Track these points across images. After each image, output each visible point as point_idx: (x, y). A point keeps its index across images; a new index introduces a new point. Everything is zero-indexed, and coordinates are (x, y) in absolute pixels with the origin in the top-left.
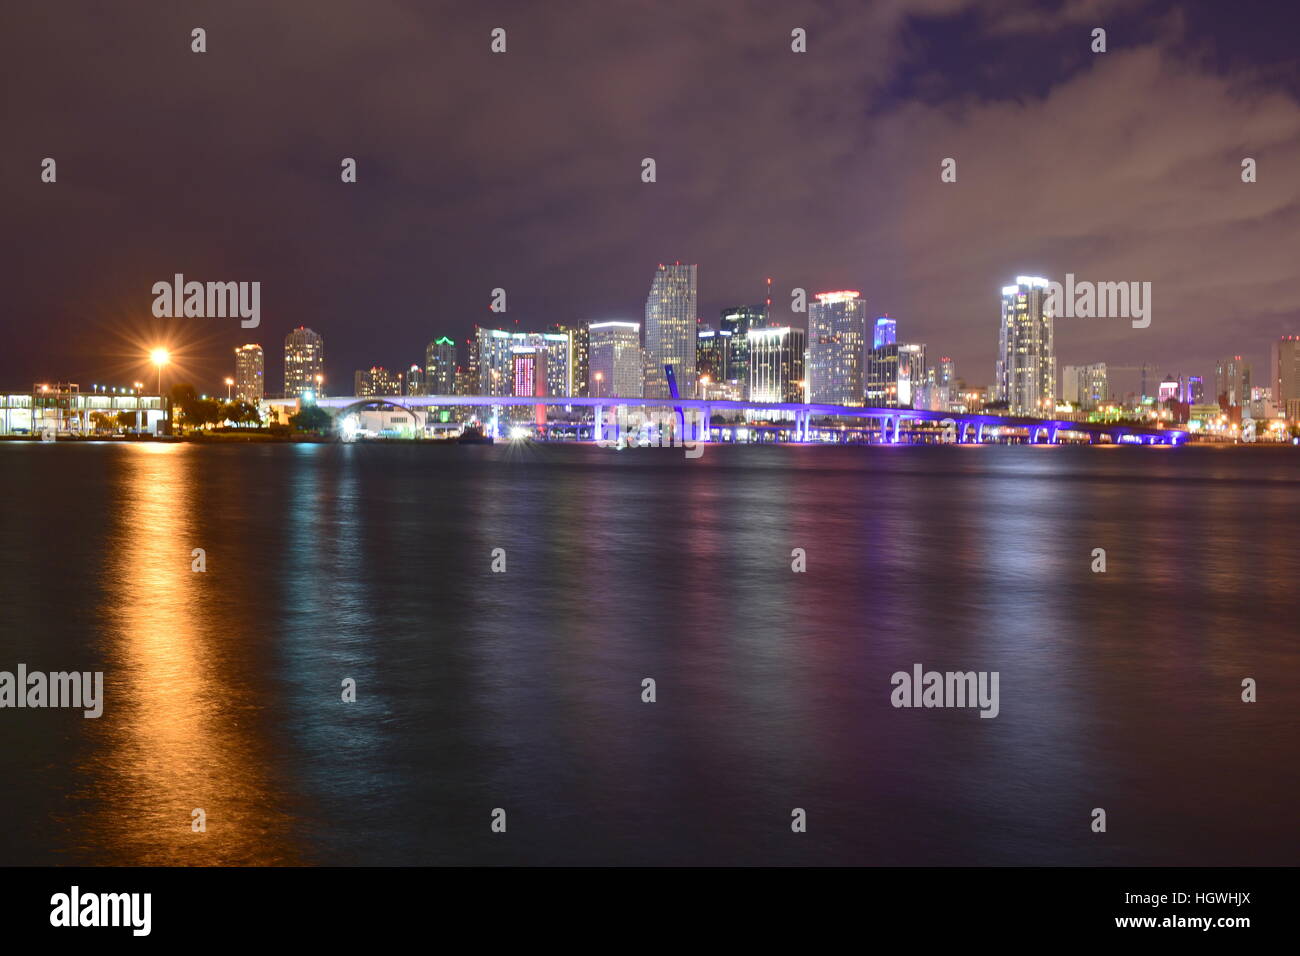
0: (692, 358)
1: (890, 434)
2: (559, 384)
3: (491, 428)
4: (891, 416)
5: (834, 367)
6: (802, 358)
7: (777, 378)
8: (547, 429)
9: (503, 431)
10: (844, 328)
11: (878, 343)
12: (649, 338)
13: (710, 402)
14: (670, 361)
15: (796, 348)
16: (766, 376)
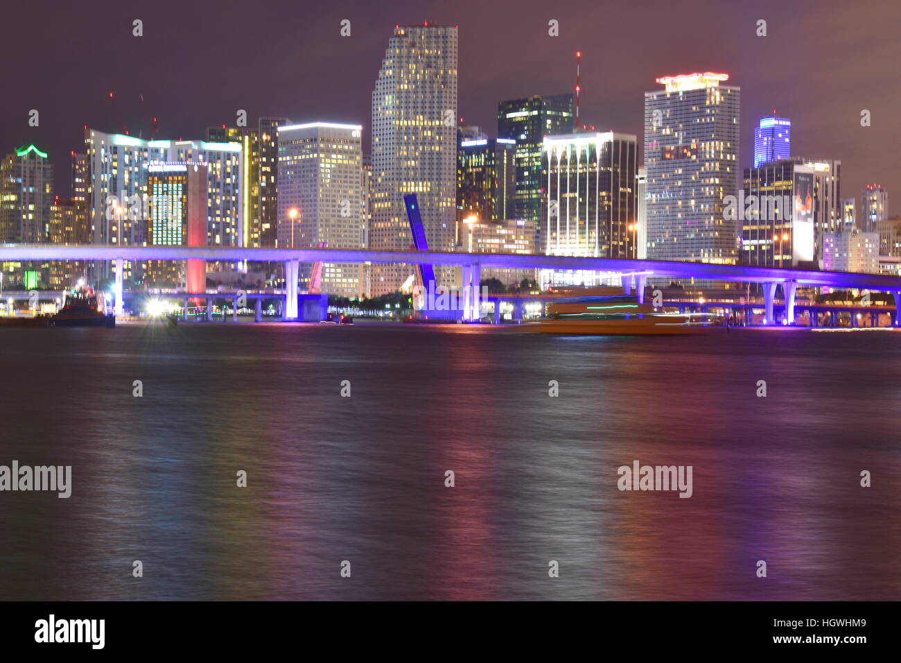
0: (450, 184)
1: (780, 310)
2: (228, 225)
3: (112, 300)
4: (781, 280)
5: (686, 199)
6: (633, 184)
7: (592, 214)
8: (206, 299)
9: (131, 305)
10: (703, 133)
11: (760, 158)
12: (378, 150)
13: (480, 257)
14: (412, 188)
15: (623, 168)
16: (573, 214)
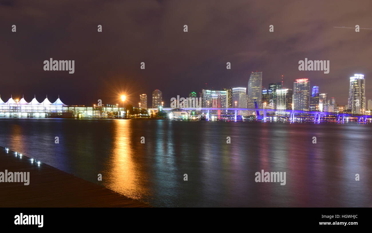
0: (261, 97)
1: (317, 118)
2: (224, 104)
3: (207, 116)
4: (317, 113)
5: (301, 100)
6: (292, 97)
7: (285, 103)
8: (221, 116)
9: (210, 117)
10: (304, 89)
11: (313, 93)
12: (249, 92)
13: (266, 109)
14: (255, 98)
15: (290, 95)
16: (281, 102)
